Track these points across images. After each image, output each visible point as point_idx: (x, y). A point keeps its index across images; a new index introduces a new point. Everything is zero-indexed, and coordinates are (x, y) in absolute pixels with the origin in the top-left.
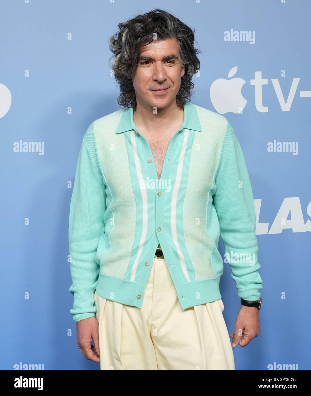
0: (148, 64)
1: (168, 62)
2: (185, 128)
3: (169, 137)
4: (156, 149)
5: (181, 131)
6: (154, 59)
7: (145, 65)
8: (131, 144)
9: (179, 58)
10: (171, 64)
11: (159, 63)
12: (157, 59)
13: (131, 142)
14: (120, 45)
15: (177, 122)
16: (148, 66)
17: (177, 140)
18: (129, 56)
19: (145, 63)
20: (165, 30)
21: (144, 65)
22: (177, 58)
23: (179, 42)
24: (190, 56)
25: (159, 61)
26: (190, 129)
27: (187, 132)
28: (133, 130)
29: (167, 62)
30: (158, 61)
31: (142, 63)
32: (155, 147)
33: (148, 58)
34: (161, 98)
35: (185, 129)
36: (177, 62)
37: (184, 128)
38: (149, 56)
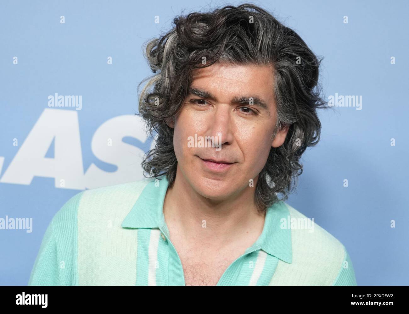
0: (204, 105)
1: (245, 110)
2: (261, 250)
3: (226, 259)
4: (195, 279)
5: (252, 253)
6: (215, 97)
7: (197, 106)
8: (147, 256)
9: (272, 108)
10: (250, 114)
11: (224, 107)
12: (220, 99)
13: (147, 253)
14: (158, 59)
15: (248, 232)
16: (202, 108)
17: (240, 270)
18: (171, 83)
19: (197, 102)
20: (250, 45)
21: (195, 106)
22: (264, 106)
23: (279, 77)
24: (298, 107)
25: (225, 103)
26: (270, 255)
27: (261, 259)
28: (158, 229)
29: (240, 110)
30: (222, 103)
31: (193, 102)
32: (193, 274)
33: (204, 93)
34: (214, 179)
35: (260, 252)
36: (263, 113)
37: (259, 249)
38: (206, 90)
